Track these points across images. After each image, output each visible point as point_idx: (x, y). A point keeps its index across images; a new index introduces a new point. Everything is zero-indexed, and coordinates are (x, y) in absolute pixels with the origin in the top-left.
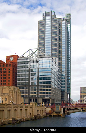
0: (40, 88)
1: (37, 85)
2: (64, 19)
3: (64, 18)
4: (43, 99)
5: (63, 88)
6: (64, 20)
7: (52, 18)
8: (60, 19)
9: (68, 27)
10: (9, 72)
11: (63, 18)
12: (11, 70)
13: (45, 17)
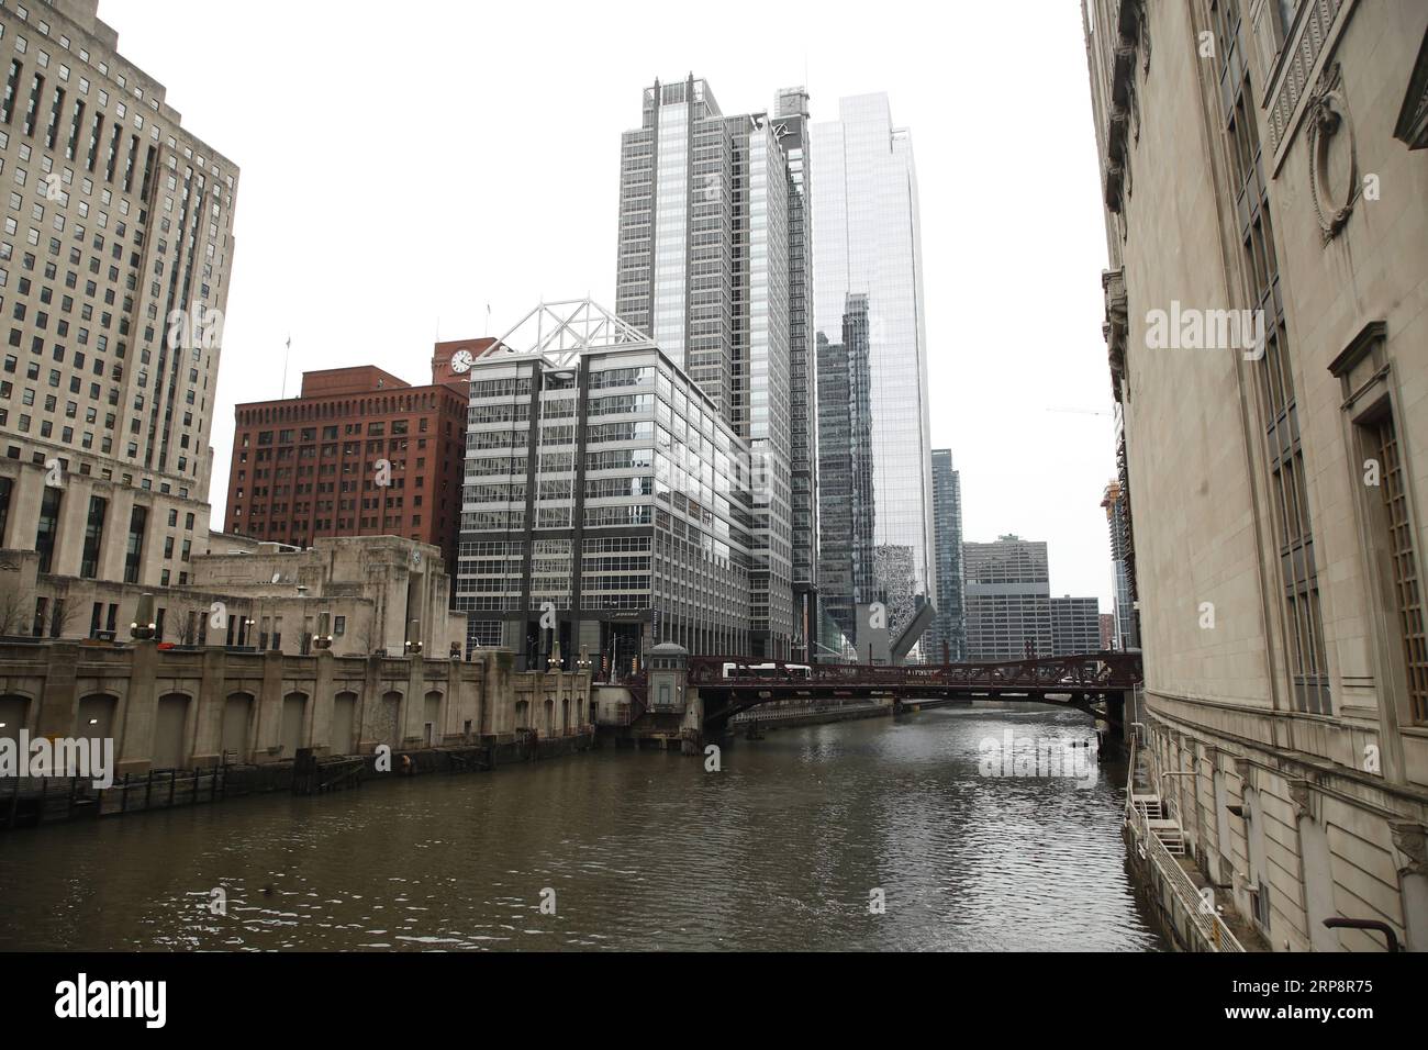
0: (592, 551)
1: (571, 527)
2: (760, 120)
3: (761, 115)
4: (604, 626)
5: (757, 553)
6: (760, 126)
7: (691, 118)
8: (738, 119)
9: (791, 165)
10: (422, 446)
11: (756, 116)
12: (432, 430)
13: (656, 111)
